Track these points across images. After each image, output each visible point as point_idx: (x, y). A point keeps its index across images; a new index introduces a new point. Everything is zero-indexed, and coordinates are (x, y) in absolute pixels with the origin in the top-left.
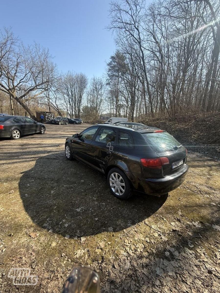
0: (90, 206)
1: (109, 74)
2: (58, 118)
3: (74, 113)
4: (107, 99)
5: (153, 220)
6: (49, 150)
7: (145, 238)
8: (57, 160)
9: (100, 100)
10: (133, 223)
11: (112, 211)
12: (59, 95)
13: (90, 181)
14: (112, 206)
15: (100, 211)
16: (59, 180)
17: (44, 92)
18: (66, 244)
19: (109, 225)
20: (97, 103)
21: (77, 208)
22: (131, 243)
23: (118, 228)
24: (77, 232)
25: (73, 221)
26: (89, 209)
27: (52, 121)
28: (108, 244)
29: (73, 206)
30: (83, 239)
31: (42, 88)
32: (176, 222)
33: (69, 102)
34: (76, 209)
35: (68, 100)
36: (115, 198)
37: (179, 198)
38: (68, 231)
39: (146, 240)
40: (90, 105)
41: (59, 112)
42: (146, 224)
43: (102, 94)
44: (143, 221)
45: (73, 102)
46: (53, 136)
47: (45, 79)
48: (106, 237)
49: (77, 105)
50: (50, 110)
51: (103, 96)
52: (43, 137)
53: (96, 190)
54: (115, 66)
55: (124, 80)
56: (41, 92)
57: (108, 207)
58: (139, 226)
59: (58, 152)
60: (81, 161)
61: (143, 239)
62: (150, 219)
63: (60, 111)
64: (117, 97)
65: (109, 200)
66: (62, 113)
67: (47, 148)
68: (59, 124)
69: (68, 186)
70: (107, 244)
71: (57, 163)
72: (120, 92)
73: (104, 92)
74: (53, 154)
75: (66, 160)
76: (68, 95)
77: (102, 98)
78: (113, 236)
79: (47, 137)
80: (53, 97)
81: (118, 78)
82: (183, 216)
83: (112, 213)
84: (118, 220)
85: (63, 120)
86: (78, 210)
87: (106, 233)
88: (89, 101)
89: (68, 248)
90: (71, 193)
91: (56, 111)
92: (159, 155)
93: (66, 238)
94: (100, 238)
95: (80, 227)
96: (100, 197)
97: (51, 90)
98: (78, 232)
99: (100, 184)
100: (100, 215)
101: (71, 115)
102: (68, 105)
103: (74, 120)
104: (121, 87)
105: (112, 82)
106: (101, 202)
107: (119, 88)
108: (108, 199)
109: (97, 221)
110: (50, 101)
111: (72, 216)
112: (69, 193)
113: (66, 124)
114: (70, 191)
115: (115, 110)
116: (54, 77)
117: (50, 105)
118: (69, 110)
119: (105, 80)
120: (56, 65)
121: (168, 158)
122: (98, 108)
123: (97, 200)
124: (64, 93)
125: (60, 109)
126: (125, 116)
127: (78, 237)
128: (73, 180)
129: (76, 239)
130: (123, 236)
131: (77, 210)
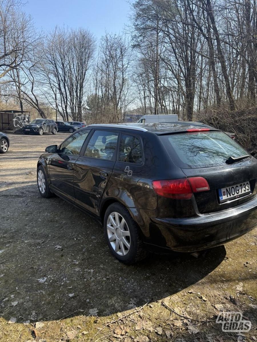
0: (65, 274)
1: (138, 25)
2: (38, 122)
3: (69, 111)
4: (135, 77)
5: (180, 300)
6: (10, 181)
7: (156, 327)
8: (22, 199)
9: (121, 81)
10: (140, 303)
11: (104, 283)
12: (39, 77)
13: (75, 232)
14: (106, 275)
15: (81, 283)
16: (18, 231)
17: (9, 72)
18: (7, 332)
19: (92, 304)
20: (115, 88)
21: (40, 278)
22: (127, 334)
23: (107, 311)
24: (32, 314)
25: (28, 297)
26: (63, 279)
27: (26, 127)
28: (83, 334)
29: (34, 274)
30: (39, 325)
31: (5, 65)
32: (227, 305)
33: (60, 89)
34: (38, 278)
35: (57, 85)
36: (117, 261)
37: (247, 263)
38: (15, 312)
39: (156, 331)
40: (100, 92)
41: (39, 110)
42: (164, 305)
43: (124, 67)
44: (160, 301)
45: (66, 88)
46: (24, 156)
47: (11, 47)
48: (81, 322)
49: (75, 94)
50: (22, 107)
51: (126, 72)
52: (4, 158)
53: (82, 248)
54: (148, 8)
55: (168, 36)
56: (3, 72)
57: (99, 277)
58: (150, 309)
59: (27, 184)
60: (66, 198)
61: (151, 329)
62: (175, 297)
63: (41, 107)
64: (156, 72)
65: (104, 265)
66: (46, 112)
67: (7, 177)
68: (38, 134)
69: (32, 241)
70: (80, 334)
71: (20, 203)
72: (163, 60)
73: (128, 64)
74: (16, 189)
75: (38, 198)
76: (57, 76)
77: (126, 76)
78: (95, 322)
79: (12, 159)
80: (27, 80)
81: (157, 32)
82: (244, 294)
83: (103, 286)
84: (110, 298)
85: (48, 126)
86: (41, 280)
87: (82, 318)
88: (99, 85)
89: (11, 337)
90: (34, 253)
91: (35, 107)
92: (188, 173)
93: (10, 322)
94: (69, 325)
95: (39, 307)
96: (88, 259)
97: (23, 66)
98: (34, 314)
99: (93, 237)
100: (80, 289)
101: (65, 115)
102: (58, 96)
103: (69, 125)
104: (163, 50)
105: (144, 42)
106: (86, 268)
107: (159, 52)
108: (102, 263)
109: (73, 297)
110: (22, 88)
111: (29, 290)
112: (30, 252)
113: (53, 134)
114: (33, 250)
115: (153, 100)
116: (27, 40)
117: (22, 96)
118: (60, 105)
119: (130, 38)
120: (30, 17)
121: (206, 179)
122: (118, 97)
123: (80, 265)
124: (49, 72)
125: (43, 104)
126: (175, 111)
127: (32, 321)
128: (44, 231)
129: (28, 324)
130: (115, 323)
131: (39, 280)
